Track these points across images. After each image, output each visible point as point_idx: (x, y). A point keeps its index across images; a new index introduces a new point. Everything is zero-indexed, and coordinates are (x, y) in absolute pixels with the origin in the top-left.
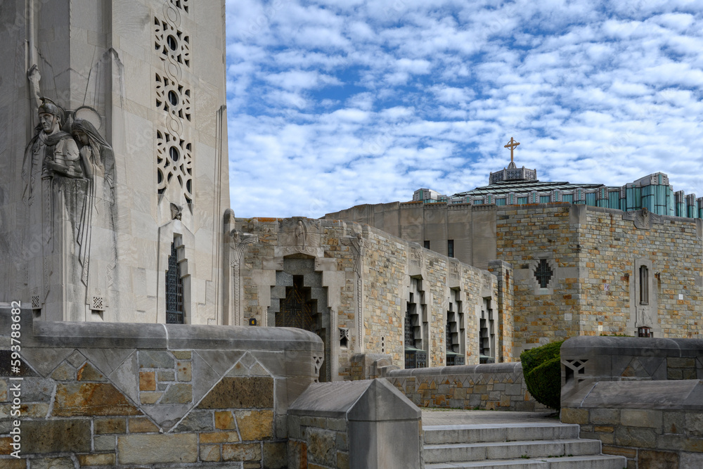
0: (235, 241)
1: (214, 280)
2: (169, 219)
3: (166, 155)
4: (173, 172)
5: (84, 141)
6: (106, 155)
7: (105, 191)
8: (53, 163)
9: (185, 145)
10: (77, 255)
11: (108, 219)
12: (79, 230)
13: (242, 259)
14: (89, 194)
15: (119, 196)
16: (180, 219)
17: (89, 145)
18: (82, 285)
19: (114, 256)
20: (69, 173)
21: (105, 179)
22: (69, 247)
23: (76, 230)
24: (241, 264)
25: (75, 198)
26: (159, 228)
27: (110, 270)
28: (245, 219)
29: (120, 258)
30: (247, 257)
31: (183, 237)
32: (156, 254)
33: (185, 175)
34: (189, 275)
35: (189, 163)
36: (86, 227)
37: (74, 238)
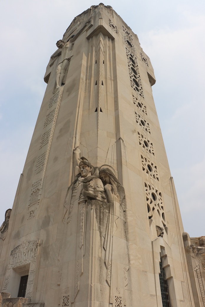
0: (193, 252)
1: (185, 281)
2: (156, 236)
3: (150, 197)
4: (155, 207)
5: (106, 181)
6: (121, 189)
7: (120, 212)
8: (87, 192)
9: (158, 193)
10: (103, 258)
11: (123, 232)
12: (105, 238)
13: (201, 265)
14: (111, 213)
15: (128, 217)
16: (162, 236)
17: (110, 183)
18: (107, 285)
19: (128, 261)
20: (98, 198)
21: (121, 205)
22: (97, 251)
23: (103, 238)
24: (201, 268)
25: (102, 215)
26: (152, 242)
27: (125, 272)
28: (196, 238)
29: (132, 262)
30: (204, 263)
31: (165, 248)
32: (152, 260)
33: (161, 210)
34: (172, 277)
35: (161, 203)
36: (109, 236)
37: (101, 244)
